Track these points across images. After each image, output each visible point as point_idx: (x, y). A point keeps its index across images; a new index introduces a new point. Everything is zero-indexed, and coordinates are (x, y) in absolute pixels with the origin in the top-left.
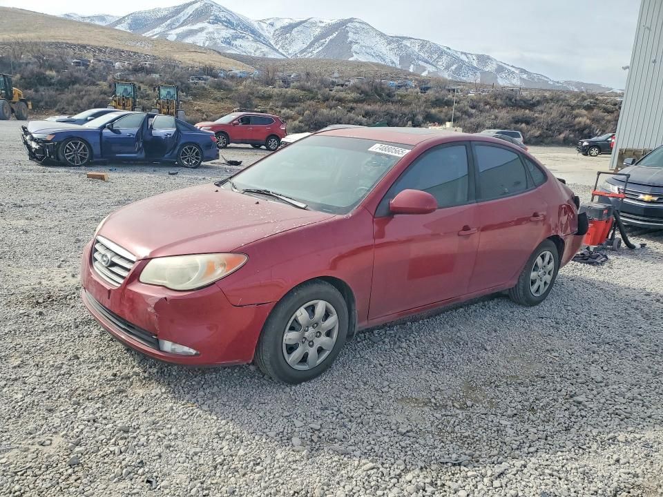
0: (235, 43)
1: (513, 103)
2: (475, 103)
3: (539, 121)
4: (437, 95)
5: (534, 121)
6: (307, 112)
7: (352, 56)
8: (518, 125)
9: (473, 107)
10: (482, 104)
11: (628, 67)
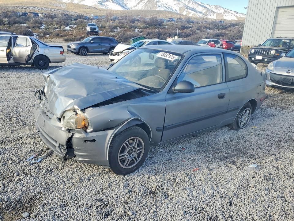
0: (104, 3)
1: (217, 27)
2: (199, 28)
3: (228, 35)
4: (182, 24)
5: (226, 35)
6: (120, 34)
7: (157, 8)
8: (218, 37)
9: (198, 30)
10: (202, 28)
11: (247, 8)
